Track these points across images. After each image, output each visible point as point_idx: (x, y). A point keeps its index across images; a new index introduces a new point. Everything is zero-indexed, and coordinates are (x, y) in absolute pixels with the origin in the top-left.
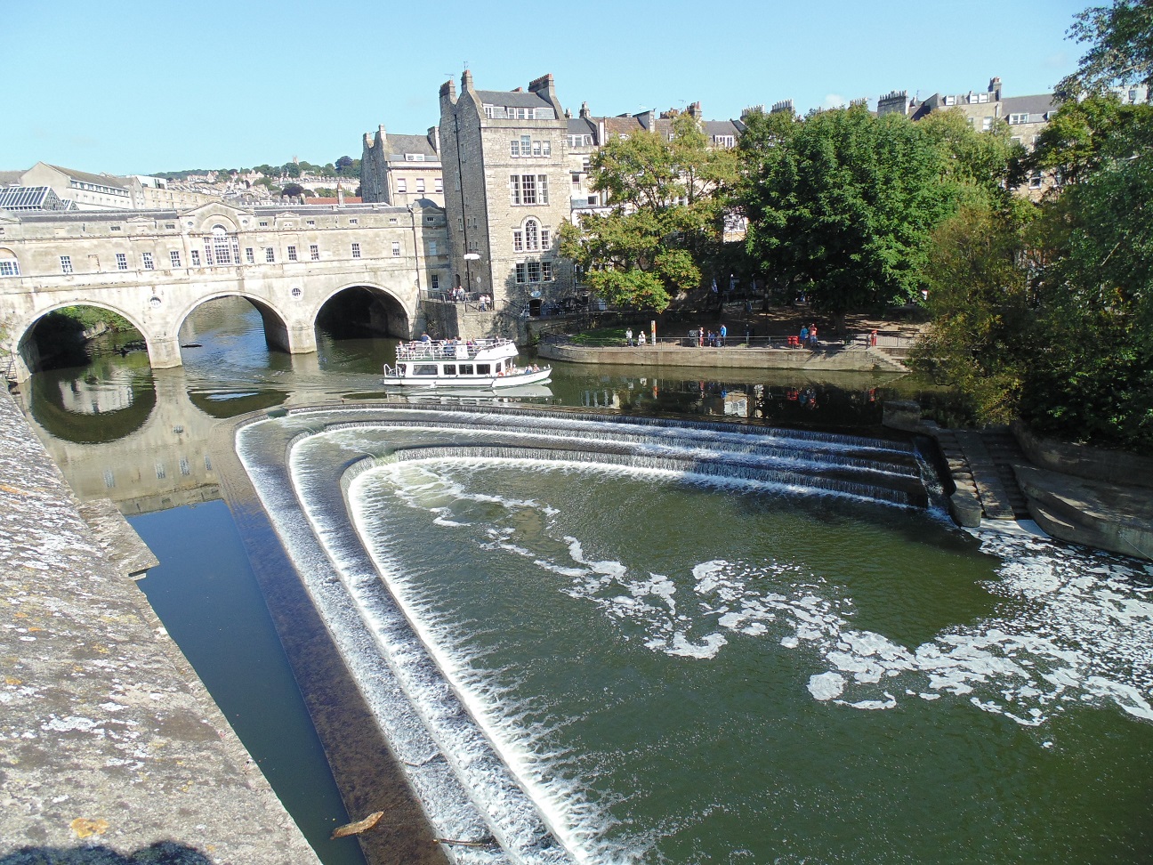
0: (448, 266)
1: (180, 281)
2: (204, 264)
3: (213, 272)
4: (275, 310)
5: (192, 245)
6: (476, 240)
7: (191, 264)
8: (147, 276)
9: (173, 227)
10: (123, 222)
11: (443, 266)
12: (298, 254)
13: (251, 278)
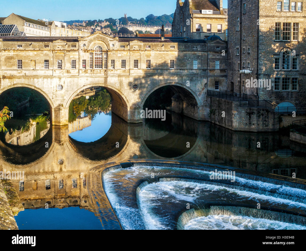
0: (226, 76)
1: (73, 76)
2: (88, 67)
3: (92, 72)
4: (123, 96)
5: (83, 57)
6: (249, 62)
7: (81, 67)
8: (58, 72)
9: (75, 46)
10: (51, 43)
11: (223, 76)
12: (139, 64)
13: (112, 76)
